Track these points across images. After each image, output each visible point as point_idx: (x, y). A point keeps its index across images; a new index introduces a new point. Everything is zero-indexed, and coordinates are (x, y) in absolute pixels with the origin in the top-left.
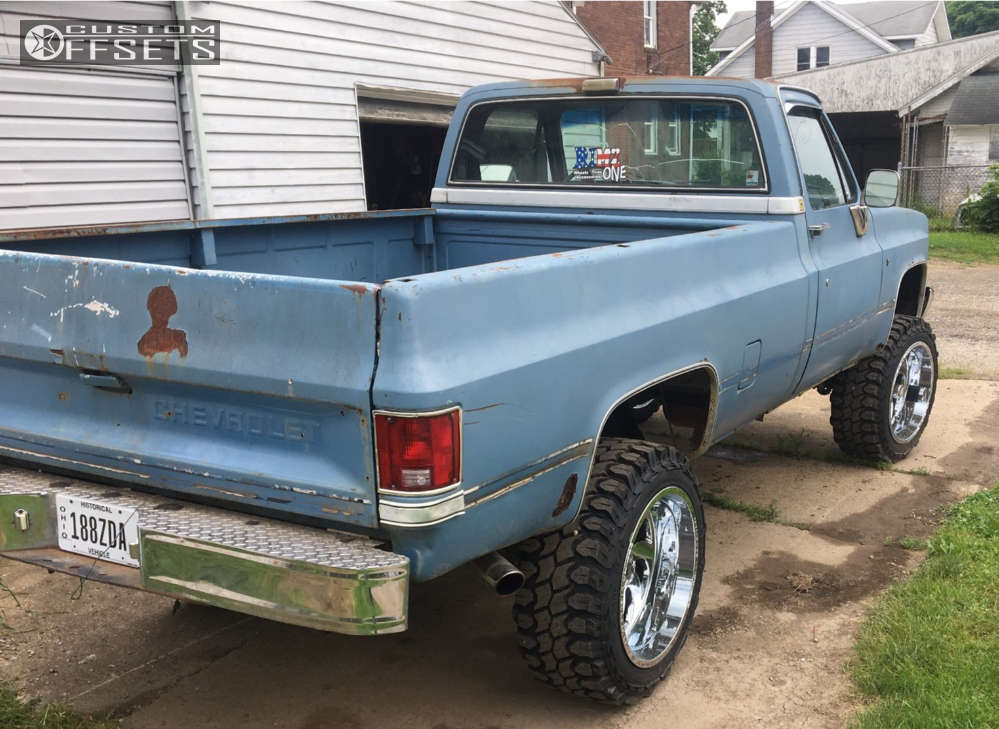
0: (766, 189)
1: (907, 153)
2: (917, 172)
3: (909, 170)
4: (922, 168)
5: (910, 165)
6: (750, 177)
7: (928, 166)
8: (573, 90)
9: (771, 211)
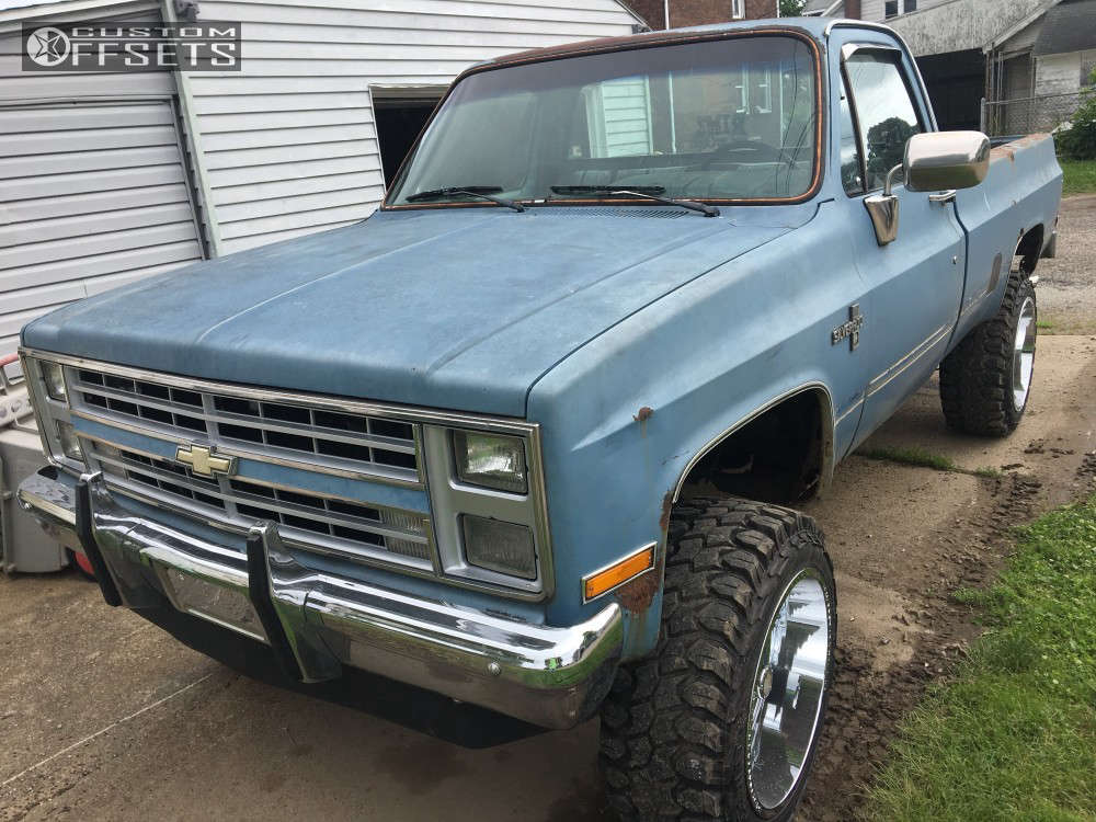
1: (992, 88)
2: (1003, 106)
3: (995, 105)
4: (1007, 102)
5: (995, 100)
7: (1017, 97)
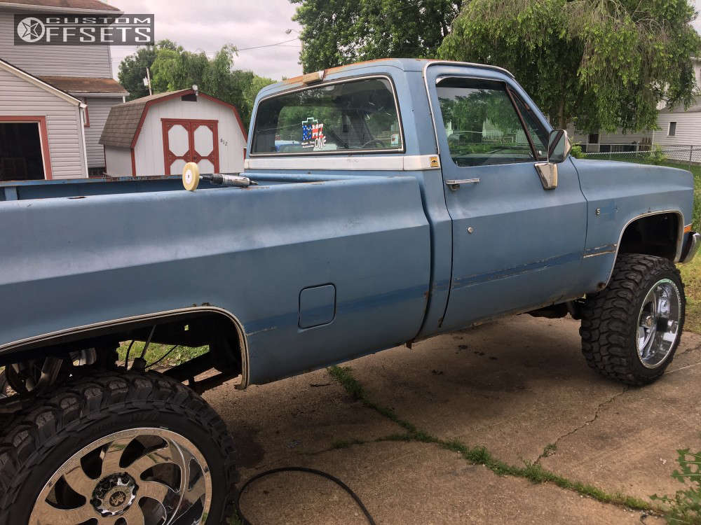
0: (402, 149)
6: (394, 139)
8: (301, 84)
9: (405, 169)
